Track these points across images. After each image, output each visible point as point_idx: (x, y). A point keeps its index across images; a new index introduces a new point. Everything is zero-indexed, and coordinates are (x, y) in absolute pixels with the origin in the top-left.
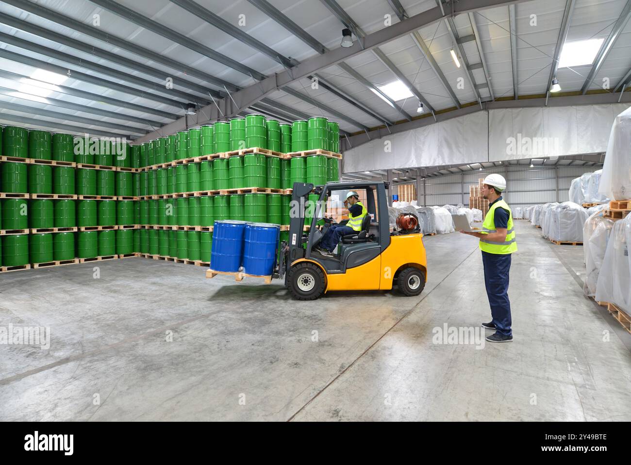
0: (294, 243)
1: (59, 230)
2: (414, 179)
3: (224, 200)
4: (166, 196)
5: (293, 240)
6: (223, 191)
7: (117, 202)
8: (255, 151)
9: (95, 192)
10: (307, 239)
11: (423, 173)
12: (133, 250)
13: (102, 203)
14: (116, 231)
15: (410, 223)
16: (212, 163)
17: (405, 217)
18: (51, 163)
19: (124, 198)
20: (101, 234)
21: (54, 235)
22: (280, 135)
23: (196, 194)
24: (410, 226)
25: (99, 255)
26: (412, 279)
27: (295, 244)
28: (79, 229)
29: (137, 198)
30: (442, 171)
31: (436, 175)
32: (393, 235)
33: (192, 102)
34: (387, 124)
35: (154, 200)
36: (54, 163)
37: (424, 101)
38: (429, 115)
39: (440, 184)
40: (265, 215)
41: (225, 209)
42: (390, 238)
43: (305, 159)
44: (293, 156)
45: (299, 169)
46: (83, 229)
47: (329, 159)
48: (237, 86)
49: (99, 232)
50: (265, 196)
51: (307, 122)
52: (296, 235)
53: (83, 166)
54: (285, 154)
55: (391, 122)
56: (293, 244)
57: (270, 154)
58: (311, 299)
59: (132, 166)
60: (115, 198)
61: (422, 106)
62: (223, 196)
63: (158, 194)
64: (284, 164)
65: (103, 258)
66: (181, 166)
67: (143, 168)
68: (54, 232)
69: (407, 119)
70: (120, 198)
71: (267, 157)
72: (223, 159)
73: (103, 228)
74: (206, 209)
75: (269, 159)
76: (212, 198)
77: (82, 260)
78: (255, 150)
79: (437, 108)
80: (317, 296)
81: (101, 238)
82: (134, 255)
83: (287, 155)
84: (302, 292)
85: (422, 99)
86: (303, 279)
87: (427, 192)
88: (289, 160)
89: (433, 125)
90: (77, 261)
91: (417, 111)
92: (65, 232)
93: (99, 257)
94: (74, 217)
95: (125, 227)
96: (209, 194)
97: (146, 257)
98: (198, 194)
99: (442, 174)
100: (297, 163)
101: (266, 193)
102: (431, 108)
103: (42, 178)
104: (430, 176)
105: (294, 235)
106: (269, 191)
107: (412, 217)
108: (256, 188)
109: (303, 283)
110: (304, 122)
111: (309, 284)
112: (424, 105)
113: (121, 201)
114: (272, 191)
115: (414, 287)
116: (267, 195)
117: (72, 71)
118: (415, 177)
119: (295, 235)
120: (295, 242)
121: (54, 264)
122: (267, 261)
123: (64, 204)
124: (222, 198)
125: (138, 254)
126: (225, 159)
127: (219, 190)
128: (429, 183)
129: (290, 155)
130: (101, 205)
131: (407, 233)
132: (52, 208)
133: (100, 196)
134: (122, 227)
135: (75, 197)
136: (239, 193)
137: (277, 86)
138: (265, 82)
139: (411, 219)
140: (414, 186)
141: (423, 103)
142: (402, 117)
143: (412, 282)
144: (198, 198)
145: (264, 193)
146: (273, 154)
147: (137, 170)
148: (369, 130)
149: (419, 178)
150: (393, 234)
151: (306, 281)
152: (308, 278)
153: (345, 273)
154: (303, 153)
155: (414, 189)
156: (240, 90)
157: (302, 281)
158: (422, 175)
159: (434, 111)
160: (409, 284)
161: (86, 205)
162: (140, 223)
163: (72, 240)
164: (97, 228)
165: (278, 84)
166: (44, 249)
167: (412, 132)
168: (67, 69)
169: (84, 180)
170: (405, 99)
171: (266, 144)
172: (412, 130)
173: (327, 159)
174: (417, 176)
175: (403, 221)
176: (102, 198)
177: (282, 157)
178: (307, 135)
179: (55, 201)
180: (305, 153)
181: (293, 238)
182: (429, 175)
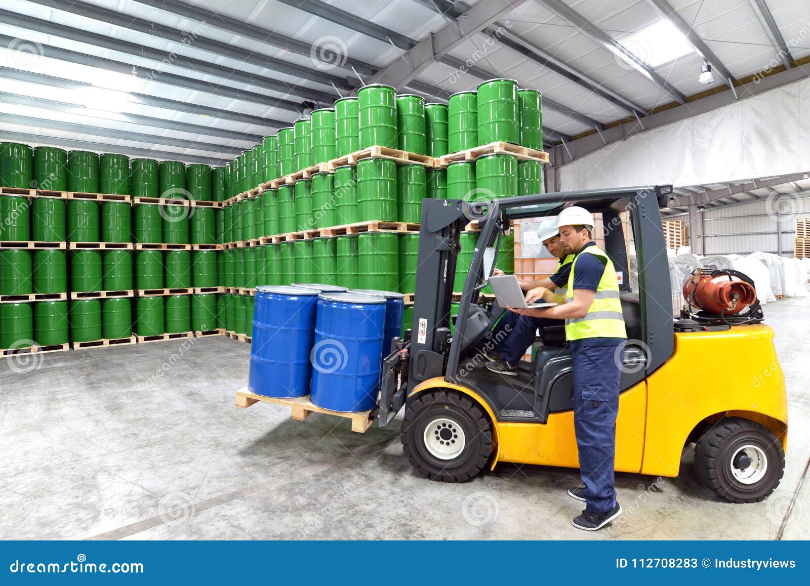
0: (422, 339)
1: (108, 294)
2: (684, 211)
3: (328, 246)
4: (254, 242)
5: (420, 333)
6: (326, 231)
7: (192, 253)
8: (373, 154)
9: (160, 239)
10: (450, 333)
11: (701, 199)
12: (217, 325)
13: (170, 254)
14: (190, 296)
15: (731, 297)
16: (309, 183)
17: (716, 281)
18: (96, 197)
19: (201, 247)
20: (169, 301)
21: (102, 301)
22: (426, 123)
23: (289, 237)
24: (731, 305)
25: (166, 331)
26: (742, 453)
27: (424, 342)
28: (136, 293)
29: (220, 247)
30: (739, 196)
31: (725, 203)
32: (683, 330)
33: (309, 100)
34: (638, 113)
35: (239, 249)
36: (100, 198)
37: (712, 60)
38: (724, 88)
39: (733, 217)
40: (396, 273)
41: (330, 261)
42: (675, 338)
43: (473, 164)
44: (451, 162)
45: (463, 184)
46: (141, 293)
47: (520, 162)
48: (373, 66)
49: (166, 298)
50: (396, 237)
51: (475, 94)
52: (426, 320)
53: (141, 200)
54: (435, 159)
55: (644, 109)
56: (419, 341)
57: (404, 159)
58: (456, 480)
59: (213, 198)
60: (188, 247)
61: (709, 69)
62: (326, 239)
63: (243, 240)
64: (435, 176)
65: (171, 337)
66: (269, 193)
67: (227, 200)
68: (101, 297)
69: (677, 100)
70: (196, 248)
71: (399, 166)
72: (325, 174)
73: (171, 291)
74: (303, 261)
75: (403, 169)
76: (310, 244)
77: (141, 338)
78: (374, 150)
79: (739, 74)
80: (472, 475)
81: (169, 307)
82: (217, 332)
83: (438, 161)
84: (437, 462)
85: (709, 56)
86: (439, 427)
87: (707, 232)
88: (444, 171)
89: (729, 107)
90: (133, 340)
91: (699, 79)
92: (118, 298)
93: (166, 334)
94: (130, 275)
95: (202, 290)
96: (306, 237)
97: (231, 337)
98: (291, 236)
99: (737, 201)
100: (458, 175)
101: (397, 231)
102: (727, 74)
103: (84, 221)
104: (713, 206)
105: (421, 320)
106: (403, 228)
107: (736, 280)
108: (377, 222)
109: (438, 438)
110: (472, 95)
111: (453, 442)
112: (713, 67)
113: (197, 251)
114: (410, 228)
115: (750, 476)
116: (401, 236)
117: (139, 68)
118: (686, 208)
119: (423, 321)
120: (424, 337)
121: (101, 343)
122: (359, 380)
123: (115, 257)
124: (326, 243)
125: (222, 332)
126: (329, 174)
127: (319, 230)
128: (712, 216)
129: (446, 159)
130: (169, 257)
131: (722, 323)
132: (99, 262)
133: (166, 244)
134: (198, 291)
135: (130, 246)
136: (349, 232)
137: (435, 54)
138: (415, 51)
139: (736, 287)
140: (683, 223)
141: (710, 64)
142: (666, 98)
143: (742, 462)
144: (292, 244)
145: (392, 231)
146: (411, 158)
147: (220, 205)
148: (604, 127)
149: (693, 208)
150: (680, 328)
151: (446, 435)
152: (450, 426)
153: (545, 423)
154: (468, 154)
155: (683, 228)
156: (377, 71)
157: (436, 433)
158: (699, 202)
159: (733, 79)
160: (732, 467)
161: (147, 257)
162: (224, 285)
163: (128, 309)
164: (162, 292)
165: (436, 52)
166: (88, 322)
167: (686, 123)
168: (131, 66)
169: (144, 221)
170: (672, 62)
171: (398, 140)
172: (685, 120)
173: (516, 162)
174: (689, 205)
175: (710, 291)
176: (169, 247)
177: (430, 164)
178: (476, 119)
179: (102, 253)
180: (472, 153)
181: (420, 328)
182: (713, 203)
